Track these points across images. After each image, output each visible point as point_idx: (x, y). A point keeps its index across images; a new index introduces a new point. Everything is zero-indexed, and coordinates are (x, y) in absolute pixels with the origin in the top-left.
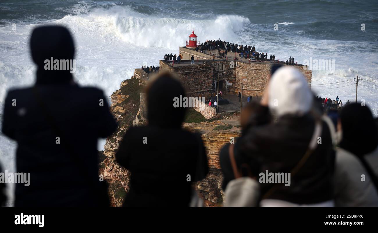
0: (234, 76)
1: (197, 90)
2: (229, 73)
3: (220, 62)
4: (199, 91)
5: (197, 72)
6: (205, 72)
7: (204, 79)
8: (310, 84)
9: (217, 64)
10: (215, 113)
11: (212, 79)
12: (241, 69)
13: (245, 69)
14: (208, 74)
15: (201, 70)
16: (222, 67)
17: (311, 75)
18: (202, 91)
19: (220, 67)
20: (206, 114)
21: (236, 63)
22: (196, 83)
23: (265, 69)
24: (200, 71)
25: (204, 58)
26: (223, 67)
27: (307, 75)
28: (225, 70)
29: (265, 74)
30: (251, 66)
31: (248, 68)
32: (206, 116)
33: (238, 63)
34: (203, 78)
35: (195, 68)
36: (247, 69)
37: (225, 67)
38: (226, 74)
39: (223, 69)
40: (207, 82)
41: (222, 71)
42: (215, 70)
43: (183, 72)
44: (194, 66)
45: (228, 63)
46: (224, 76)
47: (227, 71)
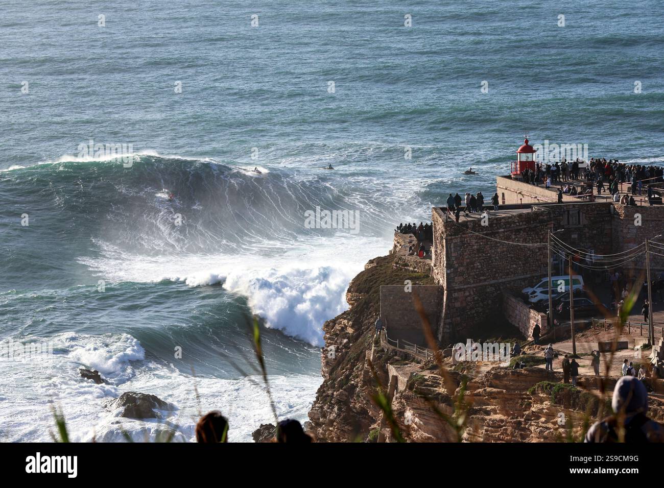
0: (608, 239)
1: (515, 273)
2: (595, 232)
3: (571, 207)
4: (521, 277)
5: (512, 233)
6: (533, 231)
9: (564, 212)
12: (622, 222)
13: (632, 220)
14: (542, 237)
15: (524, 227)
16: (577, 217)
19: (574, 219)
21: (611, 206)
22: (511, 257)
24: (522, 229)
26: (581, 217)
28: (584, 225)
33: (616, 207)
35: (509, 223)
37: (586, 217)
38: (587, 234)
39: (579, 223)
40: (539, 253)
41: (577, 226)
42: (559, 227)
43: (477, 234)
44: (504, 217)
45: (592, 208)
46: (583, 240)
47: (591, 228)
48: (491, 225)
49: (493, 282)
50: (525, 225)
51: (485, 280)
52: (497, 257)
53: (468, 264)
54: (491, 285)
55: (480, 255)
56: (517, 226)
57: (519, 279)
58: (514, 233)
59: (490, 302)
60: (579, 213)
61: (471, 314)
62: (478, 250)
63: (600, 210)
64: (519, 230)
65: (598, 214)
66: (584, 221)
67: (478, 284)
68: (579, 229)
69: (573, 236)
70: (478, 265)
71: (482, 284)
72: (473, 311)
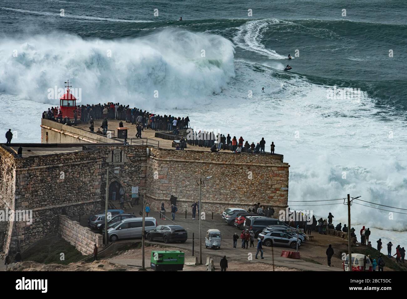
0: (143, 175)
1: (70, 200)
2: (133, 169)
3: (115, 148)
4: (74, 204)
5: (69, 167)
6: (86, 166)
7: (84, 180)
8: (286, 189)
9: (109, 152)
10: (101, 245)
11: (100, 180)
12: (156, 162)
13: (164, 161)
14: (92, 171)
15: (78, 163)
16: (120, 157)
17: (288, 172)
18: (80, 203)
19: (117, 158)
20: (85, 246)
21: (147, 148)
22: (68, 187)
23: (202, 161)
24: (77, 165)
25: (88, 141)
26: (123, 157)
27: (280, 172)
28: (125, 163)
29: (202, 171)
30: (174, 156)
31: (168, 159)
32: (84, 249)
33: (151, 149)
34: (81, 179)
35: (67, 159)
36: (166, 161)
37: (127, 156)
38: (127, 170)
39: (121, 161)
40: (89, 185)
41: (119, 164)
42: (105, 164)
43: (42, 167)
44: (63, 154)
45: (131, 150)
46: (124, 175)
47: (130, 166)
48: (53, 161)
49: (51, 207)
50: (80, 161)
51: (46, 205)
52: (56, 187)
53: (32, 192)
54: (50, 210)
55: (43, 184)
56: (73, 162)
57: (73, 205)
58: (71, 168)
59: (49, 223)
60: (121, 153)
61: (33, 233)
62: (42, 181)
63: (138, 151)
64: (74, 165)
65: (136, 154)
66: (125, 159)
67: (40, 209)
68: (121, 166)
69: (116, 172)
70: (40, 192)
71: (43, 208)
72: (35, 231)
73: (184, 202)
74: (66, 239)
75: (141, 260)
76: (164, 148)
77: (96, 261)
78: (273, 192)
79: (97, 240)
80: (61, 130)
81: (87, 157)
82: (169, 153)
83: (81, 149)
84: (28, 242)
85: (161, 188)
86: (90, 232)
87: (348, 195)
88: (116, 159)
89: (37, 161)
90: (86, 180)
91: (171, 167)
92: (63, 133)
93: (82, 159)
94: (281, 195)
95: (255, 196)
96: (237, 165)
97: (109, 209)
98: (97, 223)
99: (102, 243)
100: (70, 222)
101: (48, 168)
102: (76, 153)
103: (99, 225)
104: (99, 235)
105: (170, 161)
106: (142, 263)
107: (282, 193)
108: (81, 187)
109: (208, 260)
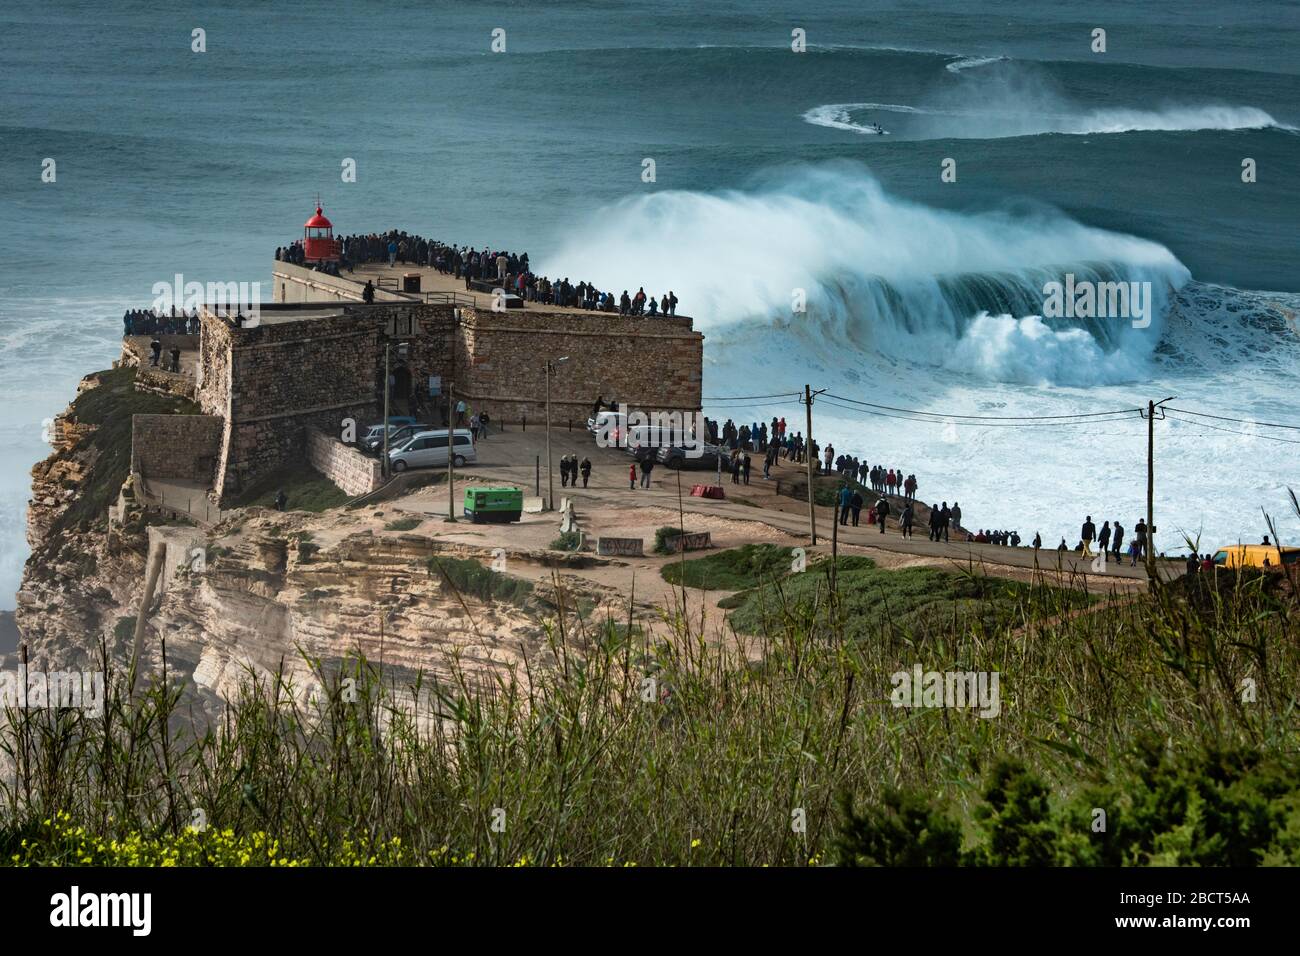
0: (447, 356)
1: (324, 400)
2: (431, 345)
3: (400, 309)
5: (321, 344)
6: (350, 342)
7: (347, 366)
8: (699, 377)
9: (390, 316)
10: (378, 479)
11: (374, 366)
12: (471, 333)
13: (485, 331)
14: (360, 351)
15: (337, 336)
16: (408, 325)
17: (701, 347)
18: (341, 405)
19: (403, 326)
20: (352, 480)
21: (455, 310)
22: (319, 378)
23: (551, 331)
24: (334, 339)
26: (413, 324)
27: (687, 347)
28: (417, 335)
29: (550, 348)
30: (503, 321)
31: (492, 328)
32: (349, 486)
33: (462, 311)
34: (342, 364)
35: (317, 330)
36: (489, 331)
37: (420, 324)
38: (421, 348)
39: (410, 332)
40: (356, 374)
41: (407, 337)
42: (383, 337)
43: (274, 344)
44: (311, 322)
45: (428, 312)
46: (415, 356)
47: (426, 340)
48: (294, 333)
49: (293, 413)
50: (340, 333)
51: (283, 410)
52: (300, 378)
53: (261, 387)
54: (290, 417)
55: (278, 374)
56: (328, 334)
57: (329, 410)
58: (324, 345)
59: (289, 441)
60: (410, 318)
61: (263, 457)
62: (276, 368)
63: (440, 315)
64: (330, 340)
65: (436, 320)
66: (417, 329)
67: (273, 416)
68: (409, 340)
69: (401, 351)
70: (274, 389)
71: (278, 415)
72: (266, 454)
73: (520, 402)
74: (318, 468)
75: (449, 504)
76: (484, 308)
77: (369, 506)
78: (675, 383)
79: (371, 470)
80: (308, 280)
81: (352, 326)
82: (494, 318)
83: (341, 312)
84: (254, 473)
85: (480, 378)
86: (359, 456)
87: (807, 387)
88: (403, 328)
89: (266, 333)
90: (351, 365)
91: (497, 342)
92: (311, 285)
93: (343, 329)
94: (690, 389)
95: (644, 390)
96: (612, 337)
97: (390, 415)
98: (372, 441)
99: (379, 475)
100: (325, 439)
101: (286, 346)
102: (333, 320)
103: (375, 444)
104: (375, 461)
105: (495, 331)
106: (449, 508)
107: (692, 384)
108: (342, 379)
109: (563, 501)
